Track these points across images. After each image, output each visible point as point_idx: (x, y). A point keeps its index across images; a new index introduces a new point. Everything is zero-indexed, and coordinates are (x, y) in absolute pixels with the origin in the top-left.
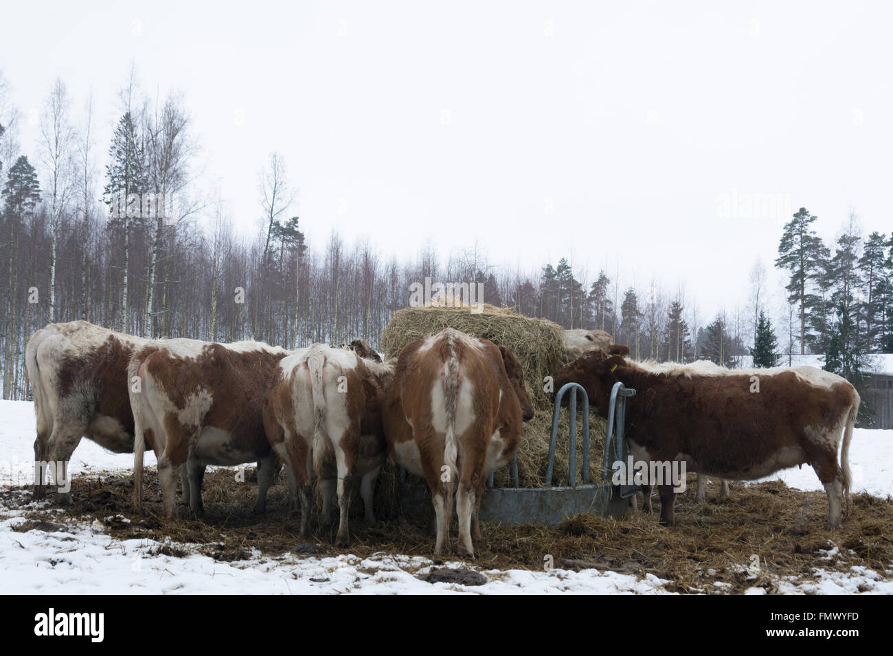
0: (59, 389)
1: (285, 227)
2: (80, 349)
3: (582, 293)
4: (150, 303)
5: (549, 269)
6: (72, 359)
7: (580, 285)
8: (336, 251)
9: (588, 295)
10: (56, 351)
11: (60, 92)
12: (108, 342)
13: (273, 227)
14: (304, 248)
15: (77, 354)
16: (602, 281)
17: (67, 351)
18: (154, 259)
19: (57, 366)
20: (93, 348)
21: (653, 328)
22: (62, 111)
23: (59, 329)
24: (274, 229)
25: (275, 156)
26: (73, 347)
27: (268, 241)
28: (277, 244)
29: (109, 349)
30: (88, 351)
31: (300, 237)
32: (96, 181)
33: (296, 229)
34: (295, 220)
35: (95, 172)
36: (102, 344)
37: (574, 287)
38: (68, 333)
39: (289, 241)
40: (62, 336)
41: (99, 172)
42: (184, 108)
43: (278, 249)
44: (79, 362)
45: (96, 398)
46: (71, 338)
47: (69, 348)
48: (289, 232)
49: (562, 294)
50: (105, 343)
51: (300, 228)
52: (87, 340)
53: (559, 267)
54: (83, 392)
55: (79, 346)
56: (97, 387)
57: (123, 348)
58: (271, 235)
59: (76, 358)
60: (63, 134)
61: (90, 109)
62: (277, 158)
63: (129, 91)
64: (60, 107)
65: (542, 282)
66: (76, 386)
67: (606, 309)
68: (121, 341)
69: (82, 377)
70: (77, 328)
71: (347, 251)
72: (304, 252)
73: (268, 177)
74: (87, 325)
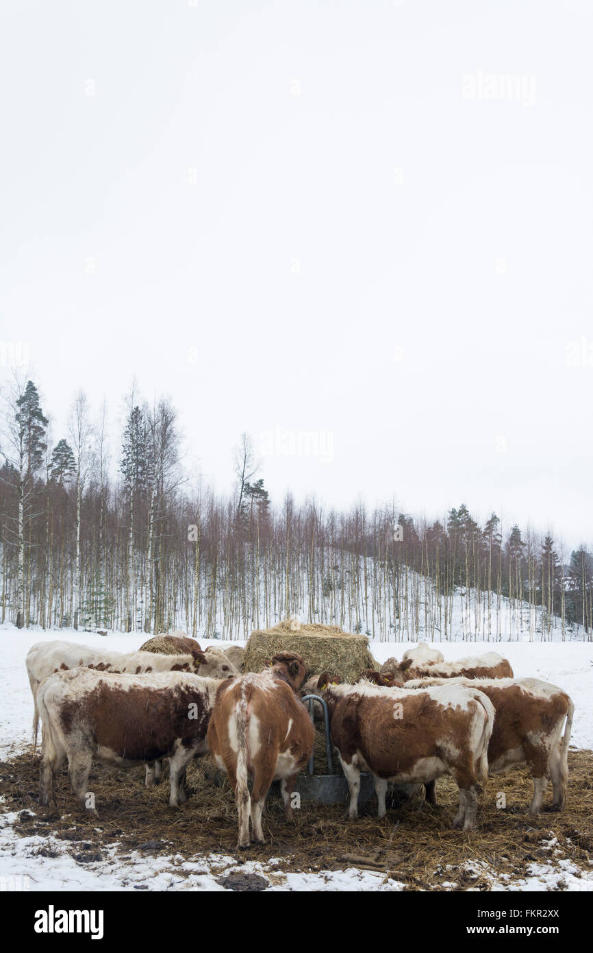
0: (63, 728)
1: (253, 487)
2: (76, 694)
3: (478, 530)
4: (149, 552)
5: (453, 511)
6: (70, 703)
7: (476, 524)
8: (289, 504)
9: (483, 530)
10: (57, 696)
11: (81, 400)
12: (98, 687)
13: (244, 487)
14: (268, 502)
15: (74, 699)
16: (494, 520)
17: (66, 696)
18: (152, 519)
19: (59, 709)
20: (86, 693)
21: (531, 557)
22: (83, 413)
23: (61, 677)
24: (245, 489)
25: (244, 436)
26: (71, 693)
27: (241, 499)
28: (247, 500)
29: (99, 692)
30: (83, 696)
31: (265, 494)
32: (109, 463)
33: (262, 488)
34: (261, 482)
35: (108, 457)
36: (93, 689)
37: (471, 524)
38: (68, 680)
39: (257, 497)
40: (63, 683)
41: (111, 457)
42: (175, 406)
43: (249, 503)
44: (76, 705)
45: (92, 732)
46: (70, 684)
47: (68, 694)
48: (257, 490)
49: (463, 530)
50: (96, 688)
51: (265, 488)
52: (83, 685)
53: (460, 511)
54: (81, 729)
55: (75, 690)
56: (91, 724)
57: (111, 690)
58: (243, 494)
59: (72, 702)
60: (84, 430)
61: (104, 410)
62: (246, 437)
63: (132, 396)
64: (81, 410)
65: (449, 521)
66: (74, 725)
67: (497, 540)
68: (109, 685)
69: (78, 717)
70: (75, 675)
71: (299, 505)
72: (268, 505)
73: (240, 451)
74: (84, 671)
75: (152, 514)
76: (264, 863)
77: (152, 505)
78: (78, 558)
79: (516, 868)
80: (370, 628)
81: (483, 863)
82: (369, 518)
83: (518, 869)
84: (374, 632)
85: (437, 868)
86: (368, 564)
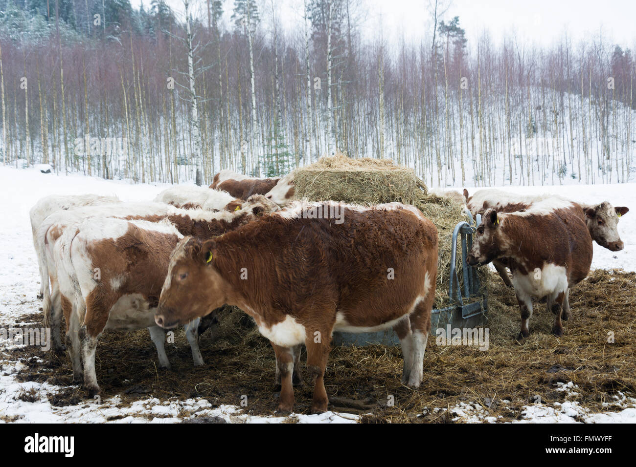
1: (448, 25)
13: (438, 26)
14: (465, 41)
24: (439, 28)
27: (434, 39)
28: (442, 39)
31: (461, 32)
33: (458, 26)
34: (456, 19)
39: (452, 36)
48: (452, 28)
58: (437, 33)
72: (465, 44)
75: (329, 60)
76: (237, 407)
77: (329, 50)
78: (254, 111)
79: (511, 411)
80: (576, 171)
81: (477, 406)
82: (575, 52)
83: (513, 412)
84: (580, 175)
85: (423, 410)
86: (572, 100)
